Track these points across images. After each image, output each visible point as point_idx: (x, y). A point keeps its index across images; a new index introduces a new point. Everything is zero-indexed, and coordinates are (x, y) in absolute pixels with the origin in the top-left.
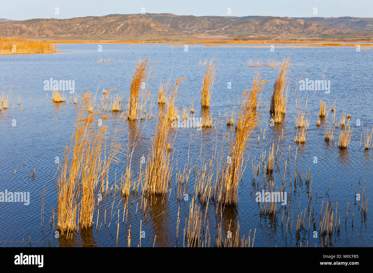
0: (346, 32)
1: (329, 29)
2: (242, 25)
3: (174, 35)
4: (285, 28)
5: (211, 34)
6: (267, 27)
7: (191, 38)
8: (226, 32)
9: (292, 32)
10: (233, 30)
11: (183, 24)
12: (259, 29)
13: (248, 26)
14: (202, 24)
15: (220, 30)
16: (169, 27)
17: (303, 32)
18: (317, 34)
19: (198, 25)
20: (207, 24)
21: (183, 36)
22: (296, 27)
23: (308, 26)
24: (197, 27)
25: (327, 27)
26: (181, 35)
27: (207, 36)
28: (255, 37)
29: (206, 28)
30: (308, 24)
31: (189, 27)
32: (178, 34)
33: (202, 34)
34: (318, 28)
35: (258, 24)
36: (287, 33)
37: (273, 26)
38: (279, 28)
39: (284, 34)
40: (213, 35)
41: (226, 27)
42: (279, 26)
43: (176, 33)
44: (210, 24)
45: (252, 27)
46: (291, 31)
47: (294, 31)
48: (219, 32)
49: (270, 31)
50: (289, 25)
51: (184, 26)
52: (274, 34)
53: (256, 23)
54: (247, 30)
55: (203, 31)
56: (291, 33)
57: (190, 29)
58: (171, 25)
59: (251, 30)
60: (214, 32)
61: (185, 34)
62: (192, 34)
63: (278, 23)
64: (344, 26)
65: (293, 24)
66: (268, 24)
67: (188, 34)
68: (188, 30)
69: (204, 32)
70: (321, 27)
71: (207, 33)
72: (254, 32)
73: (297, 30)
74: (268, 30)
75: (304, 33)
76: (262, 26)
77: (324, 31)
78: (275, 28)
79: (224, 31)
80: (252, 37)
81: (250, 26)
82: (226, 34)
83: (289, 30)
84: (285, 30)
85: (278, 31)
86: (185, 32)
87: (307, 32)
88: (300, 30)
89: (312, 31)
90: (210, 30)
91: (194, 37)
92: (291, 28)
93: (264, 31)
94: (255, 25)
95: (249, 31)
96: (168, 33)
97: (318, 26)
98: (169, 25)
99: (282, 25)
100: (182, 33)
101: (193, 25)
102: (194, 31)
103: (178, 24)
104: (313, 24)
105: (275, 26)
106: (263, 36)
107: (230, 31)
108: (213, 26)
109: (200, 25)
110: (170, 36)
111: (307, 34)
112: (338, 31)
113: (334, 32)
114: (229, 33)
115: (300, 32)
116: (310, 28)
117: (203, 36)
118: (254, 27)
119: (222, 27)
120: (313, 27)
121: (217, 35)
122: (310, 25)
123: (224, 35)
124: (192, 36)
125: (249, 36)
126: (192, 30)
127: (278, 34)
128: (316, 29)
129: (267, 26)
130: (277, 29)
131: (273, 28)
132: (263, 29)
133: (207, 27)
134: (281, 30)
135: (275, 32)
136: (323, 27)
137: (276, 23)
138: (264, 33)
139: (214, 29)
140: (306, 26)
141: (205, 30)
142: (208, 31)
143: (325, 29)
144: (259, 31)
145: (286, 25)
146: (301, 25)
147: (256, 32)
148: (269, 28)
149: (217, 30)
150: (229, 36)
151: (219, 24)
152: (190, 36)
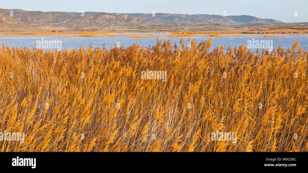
0: (158, 25)
1: (146, 22)
2: (79, 19)
3: (23, 27)
4: (113, 22)
5: (54, 26)
6: (99, 21)
7: (37, 29)
8: (66, 25)
9: (119, 24)
10: (72, 23)
11: (32, 18)
12: (93, 23)
13: (84, 20)
14: (47, 18)
15: (62, 23)
16: (20, 20)
17: (126, 25)
18: (137, 26)
19: (44, 19)
20: (51, 18)
21: (30, 28)
22: (121, 21)
23: (131, 20)
24: (44, 21)
25: (144, 21)
26: (29, 27)
27: (51, 28)
28: (88, 29)
29: (50, 22)
30: (130, 18)
31: (37, 20)
32: (26, 26)
33: (46, 27)
34: (138, 22)
35: (92, 19)
36: (114, 26)
37: (104, 20)
38: (109, 22)
39: (112, 26)
40: (56, 27)
41: (67, 20)
42: (108, 20)
43: (24, 26)
44: (54, 18)
45: (87, 21)
46: (117, 24)
47: (120, 24)
48: (61, 25)
49: (102, 24)
50: (116, 19)
51: (32, 20)
52: (105, 26)
53: (91, 18)
54: (84, 23)
55: (48, 23)
56: (118, 26)
57: (38, 22)
58: (21, 19)
59: (86, 23)
60: (57, 25)
61: (32, 26)
62: (38, 26)
63: (107, 18)
64: (158, 20)
65: (119, 18)
66: (99, 18)
67: (34, 26)
68: (35, 23)
69: (49, 25)
70: (140, 21)
71: (51, 25)
72: (89, 25)
73: (122, 23)
74: (100, 23)
75: (128, 25)
76: (95, 20)
77: (142, 24)
78: (105, 21)
79: (65, 24)
80: (85, 28)
81: (86, 20)
82: (67, 26)
83: (116, 23)
84: (113, 23)
85: (108, 24)
86: (33, 24)
87: (130, 25)
88: (124, 23)
89: (133, 24)
90: (54, 23)
91: (39, 29)
92: (118, 21)
93: (97, 24)
94: (90, 19)
95: (85, 24)
96: (18, 26)
97: (138, 20)
98: (20, 19)
99: (111, 19)
100: (30, 25)
101: (40, 19)
102: (41, 24)
103: (27, 18)
104: (134, 19)
105: (105, 20)
106: (95, 28)
107: (70, 24)
108: (56, 20)
109: (46, 19)
110: (19, 28)
111: (130, 26)
112: (152, 24)
113: (149, 25)
114: (69, 26)
115: (125, 25)
116: (132, 22)
117: (46, 28)
118: (89, 21)
119: (63, 20)
120: (134, 21)
121: (59, 27)
122: (132, 19)
123: (64, 27)
124: (38, 28)
125: (83, 27)
126: (39, 23)
127: (108, 26)
128: (136, 22)
129: (99, 19)
130: (107, 22)
131: (103, 21)
132: (96, 22)
133: (51, 20)
134: (109, 23)
135: (105, 25)
136: (141, 21)
137: (106, 18)
138: (96, 25)
139: (57, 22)
140: (129, 20)
141: (50, 23)
142: (52, 24)
143: (143, 22)
144: (93, 24)
145: (114, 19)
146: (125, 19)
147: (91, 24)
148: (101, 21)
149: (60, 23)
150: (68, 28)
151: (61, 18)
152: (36, 28)
